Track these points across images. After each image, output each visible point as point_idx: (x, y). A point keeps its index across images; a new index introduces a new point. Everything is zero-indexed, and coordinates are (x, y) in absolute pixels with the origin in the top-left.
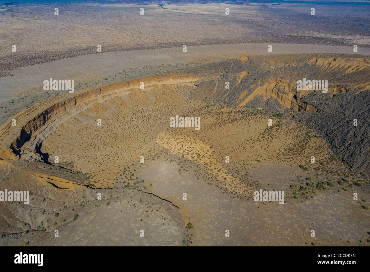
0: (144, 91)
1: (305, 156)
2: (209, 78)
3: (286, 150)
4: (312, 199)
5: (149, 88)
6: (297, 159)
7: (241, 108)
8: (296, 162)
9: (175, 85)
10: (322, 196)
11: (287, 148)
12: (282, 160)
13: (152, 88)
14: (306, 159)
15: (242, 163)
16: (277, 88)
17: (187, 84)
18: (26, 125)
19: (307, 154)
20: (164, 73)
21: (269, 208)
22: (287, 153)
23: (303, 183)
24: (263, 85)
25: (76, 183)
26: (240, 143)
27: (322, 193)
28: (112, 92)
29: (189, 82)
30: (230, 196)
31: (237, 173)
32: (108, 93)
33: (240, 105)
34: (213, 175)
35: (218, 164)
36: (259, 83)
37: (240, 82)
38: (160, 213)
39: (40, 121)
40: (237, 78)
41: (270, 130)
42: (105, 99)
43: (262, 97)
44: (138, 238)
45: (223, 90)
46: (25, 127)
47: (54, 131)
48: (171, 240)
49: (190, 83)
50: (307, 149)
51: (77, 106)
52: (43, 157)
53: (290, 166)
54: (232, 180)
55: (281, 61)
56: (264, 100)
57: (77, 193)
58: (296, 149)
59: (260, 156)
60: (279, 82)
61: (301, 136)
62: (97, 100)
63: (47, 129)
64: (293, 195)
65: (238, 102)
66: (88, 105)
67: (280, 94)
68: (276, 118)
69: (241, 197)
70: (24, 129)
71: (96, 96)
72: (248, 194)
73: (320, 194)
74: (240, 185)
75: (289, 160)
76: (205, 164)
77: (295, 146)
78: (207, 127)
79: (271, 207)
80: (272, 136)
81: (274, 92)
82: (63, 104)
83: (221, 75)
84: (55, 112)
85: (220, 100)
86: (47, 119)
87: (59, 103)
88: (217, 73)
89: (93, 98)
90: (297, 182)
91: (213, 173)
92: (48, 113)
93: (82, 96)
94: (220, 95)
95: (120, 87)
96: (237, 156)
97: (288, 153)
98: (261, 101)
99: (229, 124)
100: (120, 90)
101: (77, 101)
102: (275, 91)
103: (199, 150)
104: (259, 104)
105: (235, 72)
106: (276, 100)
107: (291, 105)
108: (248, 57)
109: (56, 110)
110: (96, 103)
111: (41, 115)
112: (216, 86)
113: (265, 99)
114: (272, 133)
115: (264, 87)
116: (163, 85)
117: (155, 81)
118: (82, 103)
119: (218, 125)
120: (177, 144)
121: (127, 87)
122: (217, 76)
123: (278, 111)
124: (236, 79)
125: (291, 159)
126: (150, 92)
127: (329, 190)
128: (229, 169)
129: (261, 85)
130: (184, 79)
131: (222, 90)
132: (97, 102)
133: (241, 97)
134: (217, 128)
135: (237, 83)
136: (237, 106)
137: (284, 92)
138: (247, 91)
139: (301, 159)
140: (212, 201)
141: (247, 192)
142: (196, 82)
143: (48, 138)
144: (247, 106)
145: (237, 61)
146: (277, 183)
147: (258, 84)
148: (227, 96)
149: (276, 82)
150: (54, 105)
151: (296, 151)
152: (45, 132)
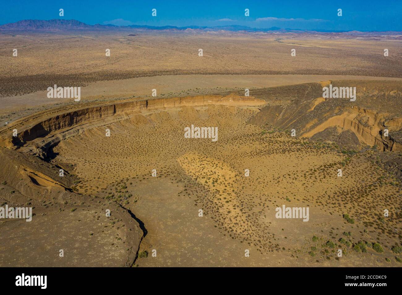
0: (197, 110)
1: (360, 205)
2: (276, 103)
3: (336, 193)
4: (337, 261)
5: (204, 107)
6: (345, 207)
7: (304, 139)
8: (341, 210)
9: (235, 108)
10: (355, 261)
11: (339, 191)
12: (322, 204)
13: (207, 108)
14: (359, 209)
15: (263, 198)
16: (358, 119)
17: (250, 108)
18: (45, 121)
19: (364, 203)
20: (225, 92)
21: (263, 259)
22: (335, 197)
23: (335, 238)
24: (340, 114)
25: (61, 184)
26: (276, 176)
27: (358, 257)
28: (161, 106)
29: (254, 105)
30: (221, 233)
31: (250, 209)
32: (156, 107)
33: (305, 136)
34: (217, 205)
35: (233, 194)
36: (336, 111)
37: (313, 109)
38: (119, 232)
39: (65, 121)
40: (311, 105)
41: (327, 167)
42: (151, 113)
43: (335, 128)
44: (72, 252)
45: (290, 117)
46: (43, 122)
47: (79, 134)
48: (106, 264)
49: (254, 107)
50: (369, 197)
51: (116, 114)
52: (46, 154)
53: (330, 213)
54: (237, 215)
55: (376, 88)
56: (337, 132)
57: (51, 192)
58: (351, 195)
59: (294, 194)
60: (363, 112)
61: (369, 180)
62: (141, 112)
63: (72, 131)
64: (310, 250)
65: (302, 132)
66: (129, 115)
67: (361, 127)
68: (345, 155)
69: (235, 236)
70: (41, 124)
71: (140, 108)
72: (247, 235)
73: (353, 256)
74: (244, 222)
75: (333, 206)
76: (216, 191)
77: (353, 191)
78: (248, 154)
79: (268, 258)
80: (325, 174)
81: (353, 124)
82: (99, 110)
83: (292, 101)
84: (87, 116)
85: (282, 129)
86: (75, 121)
87: (94, 108)
88: (287, 98)
89: (137, 109)
90: (327, 235)
91: (219, 202)
92: (78, 116)
93: (124, 106)
94: (285, 122)
95: (170, 102)
96: (262, 190)
97: (337, 198)
98: (333, 134)
99: (277, 154)
100: (170, 105)
101: (117, 110)
102: (355, 123)
103: (220, 175)
104: (329, 136)
105: (310, 97)
106: (353, 133)
107: (375, 143)
108: (331, 81)
109: (89, 115)
110: (138, 115)
111: (67, 116)
112: (283, 111)
113: (340, 131)
114: (328, 171)
115: (342, 117)
116: (222, 106)
117: (212, 100)
118: (123, 113)
119: (262, 154)
120: (199, 165)
121: (179, 103)
122: (287, 100)
123: (351, 147)
124: (309, 105)
125: (337, 205)
126: (204, 111)
127: (371, 254)
128: (242, 202)
129: (337, 114)
130: (248, 101)
131: (288, 117)
132: (140, 114)
133: (308, 126)
134: (258, 156)
135: (309, 110)
136: (300, 136)
137: (366, 125)
138: (317, 120)
139: (351, 208)
140: (194, 233)
141: (248, 232)
142: (261, 106)
143: (68, 139)
144: (313, 138)
145: (316, 85)
146: (295, 231)
147: (334, 112)
148: (292, 124)
149: (359, 112)
150: (87, 109)
151: (349, 197)
152: (67, 133)
